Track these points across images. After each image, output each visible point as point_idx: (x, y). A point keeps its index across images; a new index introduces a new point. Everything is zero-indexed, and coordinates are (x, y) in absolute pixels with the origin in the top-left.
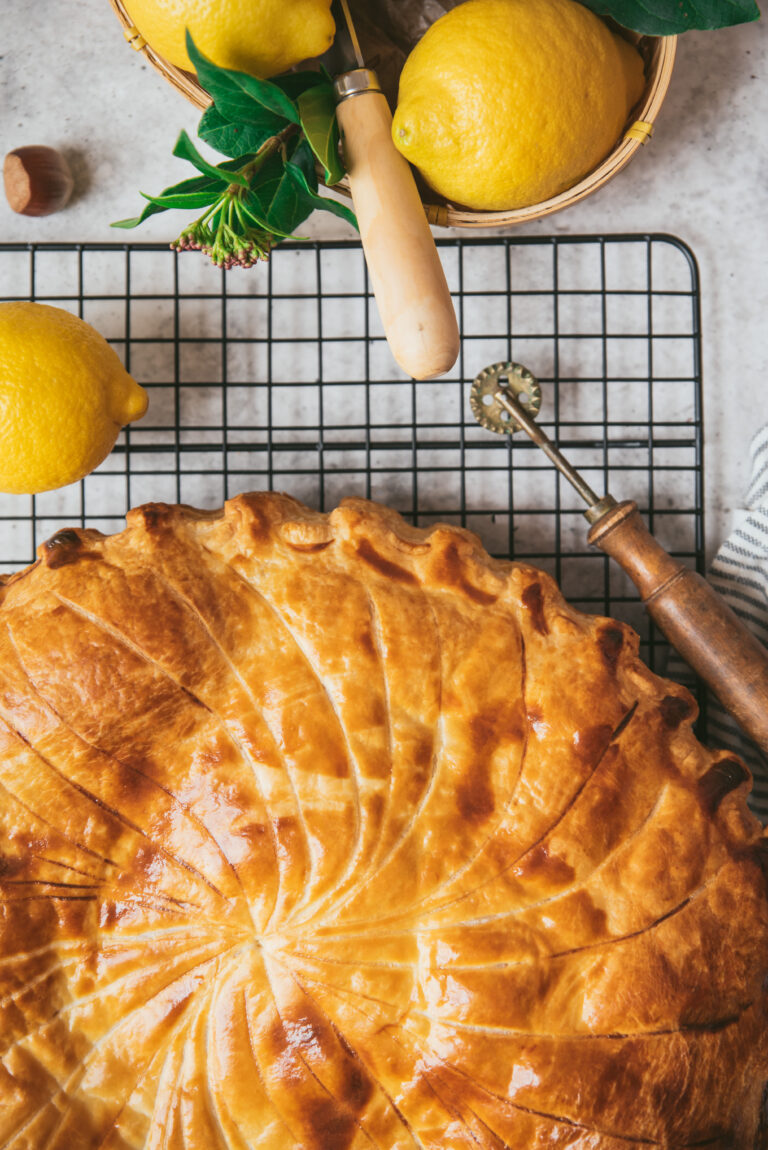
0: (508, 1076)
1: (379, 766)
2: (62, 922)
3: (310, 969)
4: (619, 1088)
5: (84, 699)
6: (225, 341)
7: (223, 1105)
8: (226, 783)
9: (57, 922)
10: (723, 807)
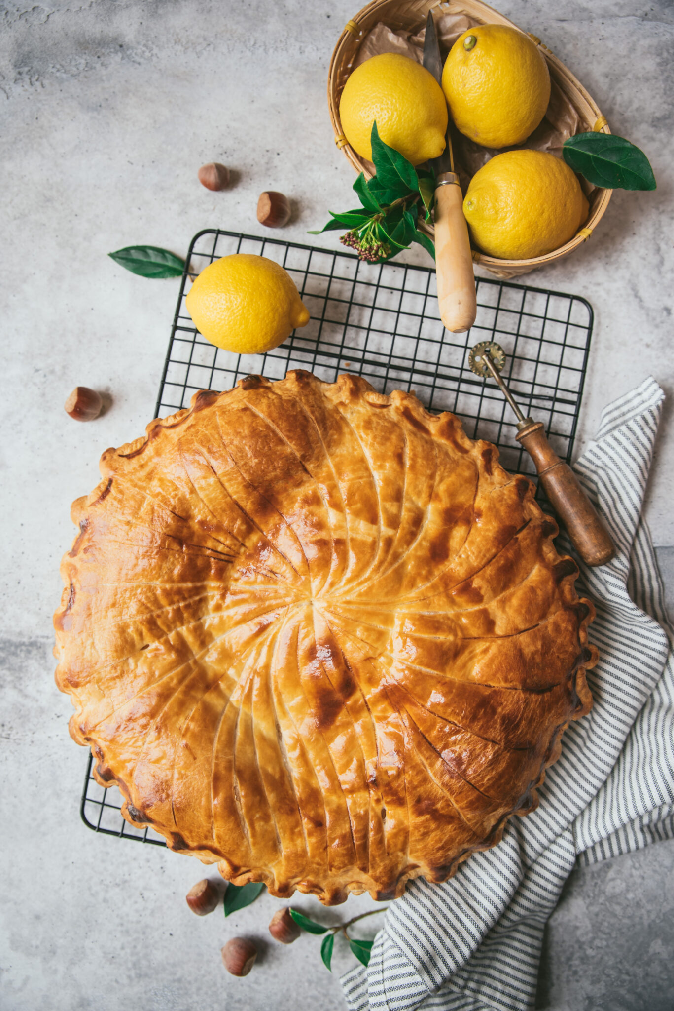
0: (429, 696)
1: (393, 522)
2: (213, 571)
3: (336, 621)
4: (484, 712)
5: (249, 455)
6: (351, 303)
7: (276, 682)
8: (313, 515)
9: (210, 571)
10: (563, 582)
